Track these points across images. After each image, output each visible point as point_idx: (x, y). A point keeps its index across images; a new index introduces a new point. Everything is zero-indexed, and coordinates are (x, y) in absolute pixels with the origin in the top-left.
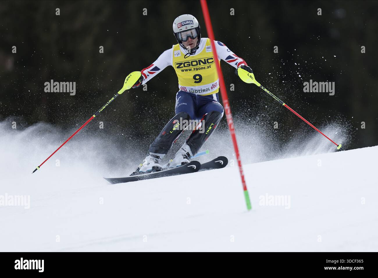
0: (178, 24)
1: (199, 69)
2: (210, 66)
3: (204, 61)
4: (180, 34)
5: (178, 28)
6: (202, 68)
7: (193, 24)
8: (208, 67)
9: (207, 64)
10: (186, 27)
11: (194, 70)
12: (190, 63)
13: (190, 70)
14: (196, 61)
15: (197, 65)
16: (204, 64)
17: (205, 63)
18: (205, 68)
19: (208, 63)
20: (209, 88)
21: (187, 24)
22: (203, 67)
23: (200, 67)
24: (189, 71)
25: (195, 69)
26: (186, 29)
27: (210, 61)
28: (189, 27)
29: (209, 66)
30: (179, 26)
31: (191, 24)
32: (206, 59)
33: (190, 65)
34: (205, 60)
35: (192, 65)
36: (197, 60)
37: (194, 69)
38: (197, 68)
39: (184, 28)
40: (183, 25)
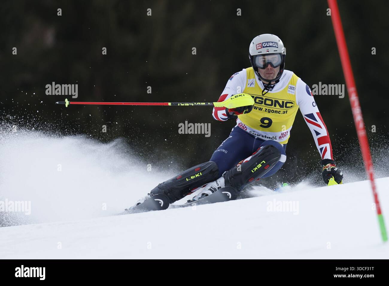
0: (258, 44)
1: (272, 112)
2: (287, 111)
3: (281, 104)
4: (257, 58)
5: (257, 49)
6: (276, 112)
7: (278, 47)
8: (284, 113)
9: (284, 108)
10: (268, 50)
11: (265, 111)
12: (264, 101)
13: (261, 109)
14: (272, 101)
15: (271, 105)
16: (280, 107)
17: (282, 106)
18: (280, 112)
19: (286, 107)
20: (276, 137)
21: (269, 46)
22: (278, 110)
23: (275, 110)
24: (259, 110)
25: (267, 111)
26: (268, 53)
27: (288, 105)
28: (271, 50)
29: (285, 111)
30: (259, 47)
31: (275, 47)
32: (285, 102)
33: (262, 103)
34: (283, 102)
35: (265, 104)
36: (274, 100)
37: (266, 109)
38: (270, 110)
39: (264, 51)
40: (264, 47)
